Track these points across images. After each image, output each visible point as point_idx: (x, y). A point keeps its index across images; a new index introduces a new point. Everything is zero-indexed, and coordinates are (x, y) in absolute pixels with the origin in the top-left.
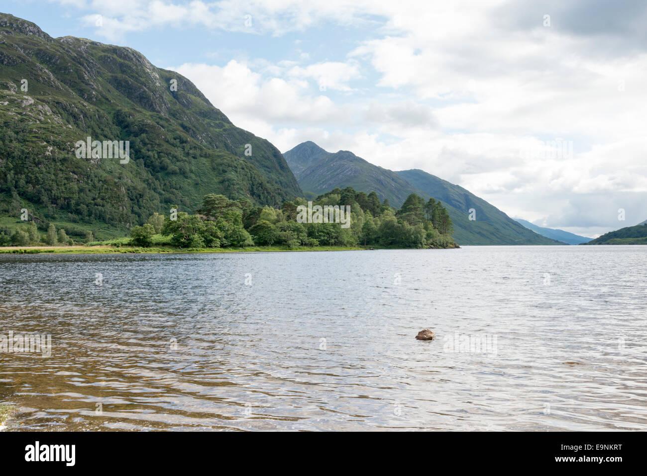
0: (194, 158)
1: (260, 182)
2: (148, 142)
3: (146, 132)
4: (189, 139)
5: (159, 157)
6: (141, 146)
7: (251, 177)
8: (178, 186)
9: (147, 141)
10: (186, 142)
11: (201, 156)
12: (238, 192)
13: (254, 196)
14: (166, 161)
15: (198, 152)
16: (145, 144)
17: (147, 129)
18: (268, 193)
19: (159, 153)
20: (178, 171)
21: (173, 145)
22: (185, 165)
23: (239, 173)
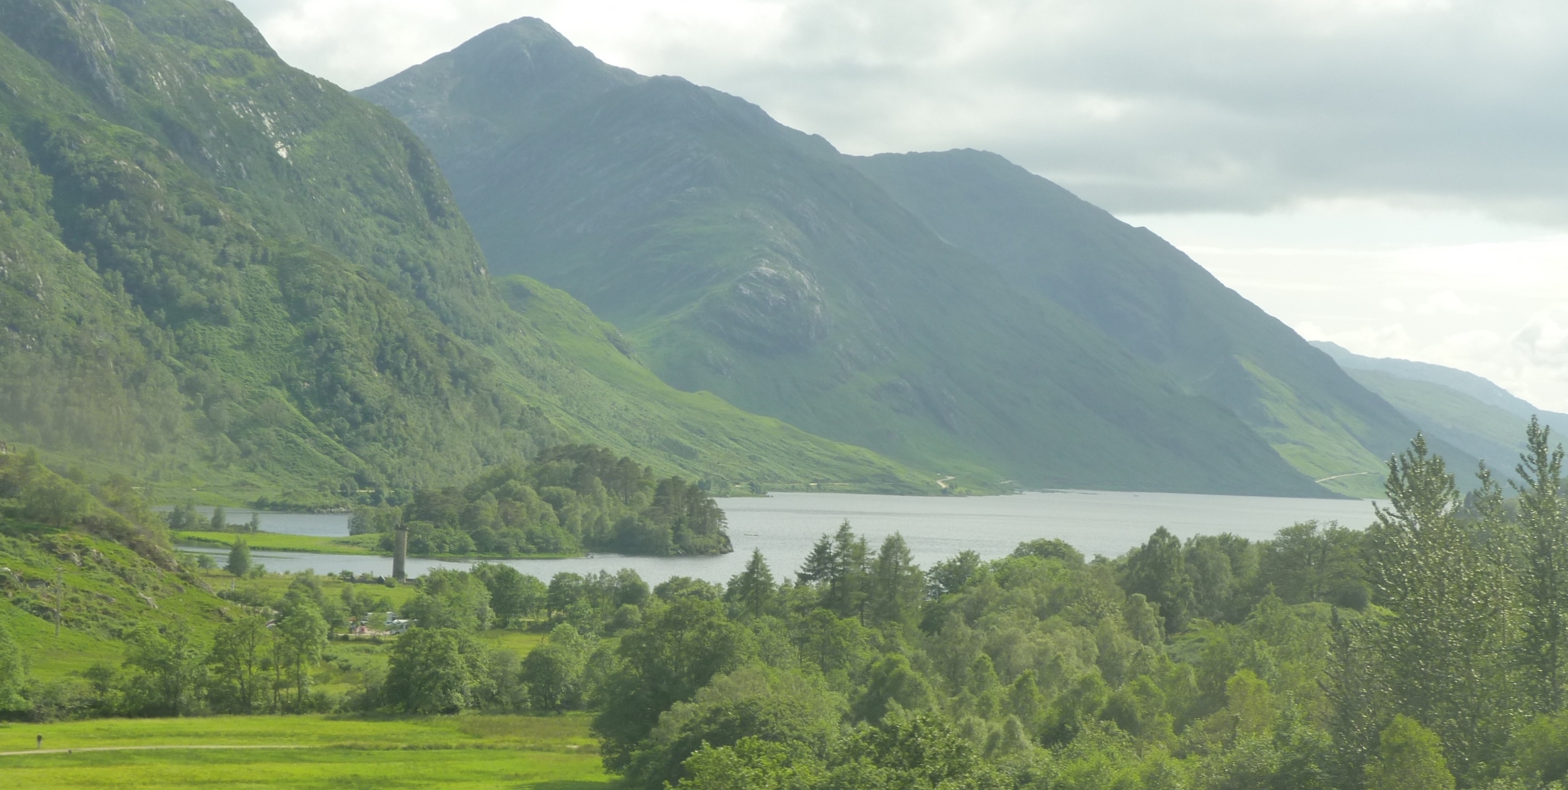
0: (239, 265)
1: (401, 334)
2: (127, 223)
3: (121, 196)
4: (221, 213)
5: (158, 267)
6: (111, 233)
7: (380, 322)
8: (210, 347)
9: (123, 219)
10: (216, 221)
11: (254, 260)
12: (351, 367)
13: (388, 372)
14: (176, 277)
15: (246, 250)
16: (121, 230)
17: (122, 187)
18: (420, 364)
19: (155, 255)
20: (206, 304)
21: (187, 230)
22: (220, 288)
23: (352, 314)
